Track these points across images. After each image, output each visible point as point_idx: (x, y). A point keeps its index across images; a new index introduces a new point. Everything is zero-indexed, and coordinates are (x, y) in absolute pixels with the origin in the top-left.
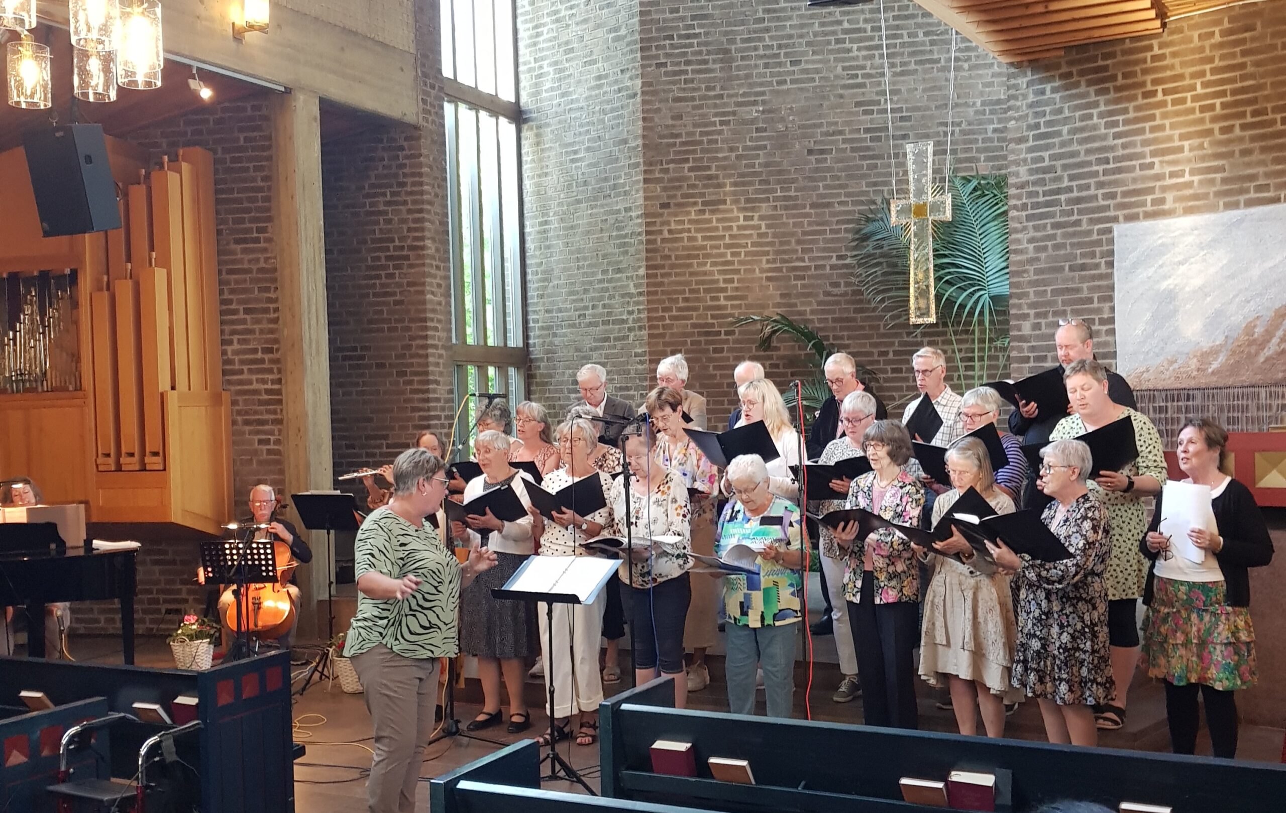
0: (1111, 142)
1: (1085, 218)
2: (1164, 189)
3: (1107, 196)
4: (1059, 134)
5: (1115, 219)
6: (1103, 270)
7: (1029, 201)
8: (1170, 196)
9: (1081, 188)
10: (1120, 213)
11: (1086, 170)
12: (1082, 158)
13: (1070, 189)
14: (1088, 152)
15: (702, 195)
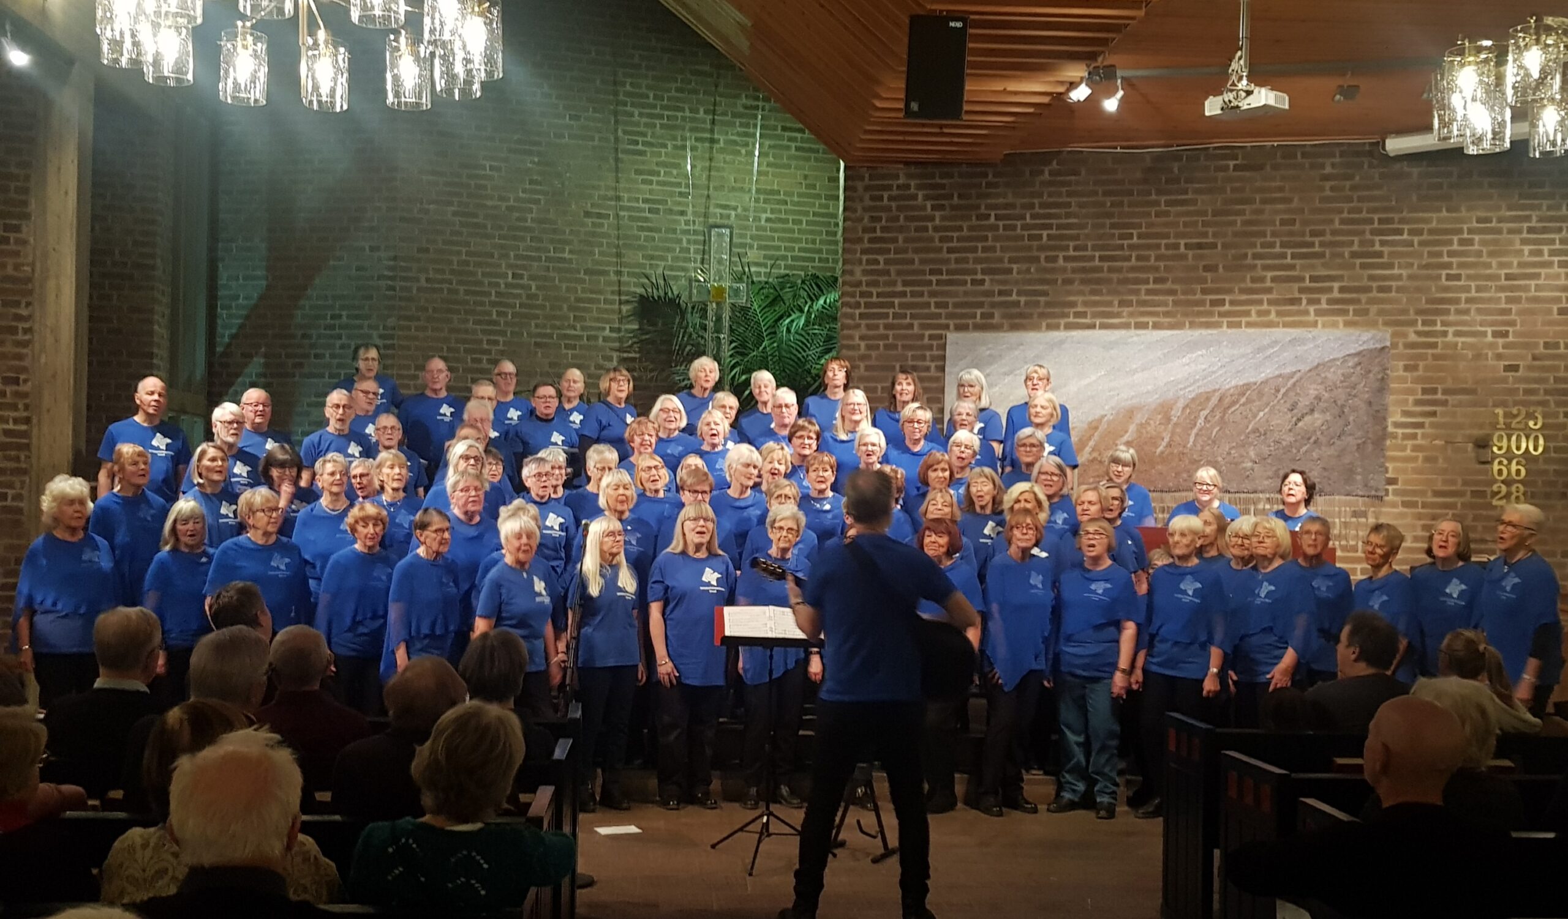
0: (945, 255)
1: (916, 323)
2: (993, 305)
3: (938, 305)
4: (895, 240)
5: (947, 327)
6: (933, 373)
7: (862, 301)
8: (997, 314)
9: (913, 294)
10: (951, 323)
11: (919, 278)
12: (917, 266)
13: (903, 294)
14: (923, 262)
15: (468, 244)
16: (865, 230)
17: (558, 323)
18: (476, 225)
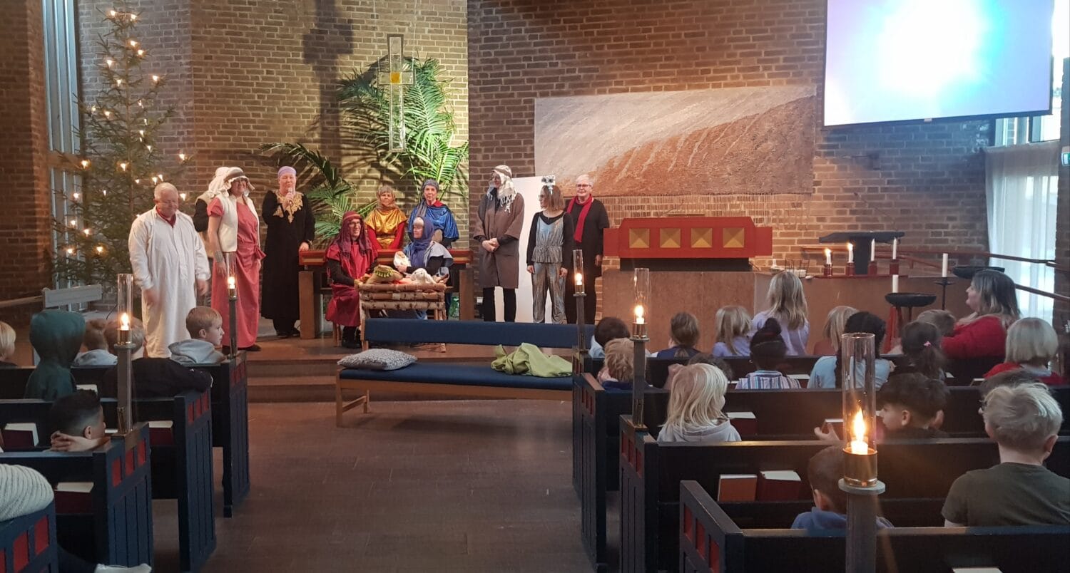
0: (532, 48)
1: (516, 92)
2: (563, 79)
3: (530, 81)
4: (500, 39)
5: (535, 95)
6: (527, 124)
7: (482, 79)
8: (567, 84)
9: (514, 74)
10: (538, 92)
11: (517, 63)
12: (514, 56)
13: (507, 74)
14: (519, 52)
15: (236, 53)
16: (482, 33)
17: (297, 102)
18: (242, 41)
